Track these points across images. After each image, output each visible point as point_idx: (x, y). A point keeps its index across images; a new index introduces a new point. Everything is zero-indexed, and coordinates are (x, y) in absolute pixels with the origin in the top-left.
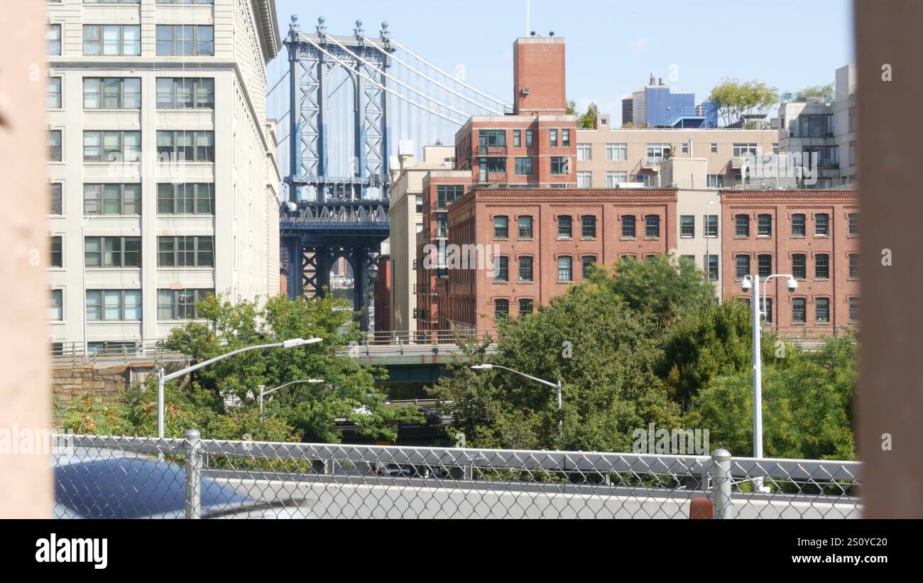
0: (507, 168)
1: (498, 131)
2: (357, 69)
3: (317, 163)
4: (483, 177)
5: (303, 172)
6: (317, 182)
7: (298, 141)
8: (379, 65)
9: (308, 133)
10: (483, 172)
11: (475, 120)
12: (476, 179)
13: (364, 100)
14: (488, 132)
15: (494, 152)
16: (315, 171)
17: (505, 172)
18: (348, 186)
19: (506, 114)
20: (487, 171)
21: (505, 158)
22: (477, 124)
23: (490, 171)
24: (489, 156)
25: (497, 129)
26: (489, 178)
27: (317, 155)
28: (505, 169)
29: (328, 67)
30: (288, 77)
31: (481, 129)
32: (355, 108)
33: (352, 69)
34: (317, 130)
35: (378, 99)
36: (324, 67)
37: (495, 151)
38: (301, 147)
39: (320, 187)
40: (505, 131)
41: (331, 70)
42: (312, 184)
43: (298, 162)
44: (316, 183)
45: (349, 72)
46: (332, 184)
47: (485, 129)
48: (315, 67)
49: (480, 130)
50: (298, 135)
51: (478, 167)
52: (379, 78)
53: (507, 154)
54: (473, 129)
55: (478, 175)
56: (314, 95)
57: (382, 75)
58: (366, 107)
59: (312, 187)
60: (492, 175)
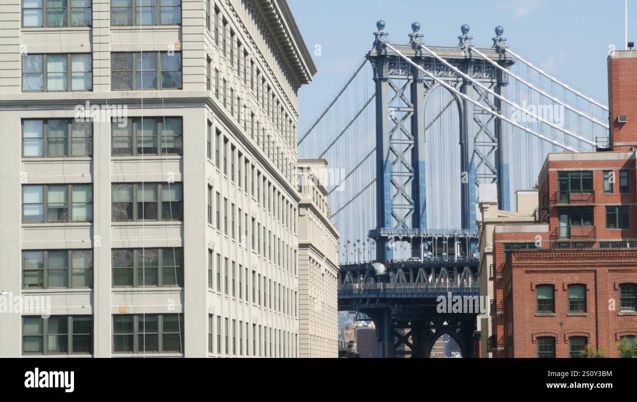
0: (595, 221)
1: (583, 172)
2: (463, 89)
3: (413, 212)
4: (563, 232)
5: (394, 223)
6: (411, 236)
7: (387, 183)
8: (493, 83)
9: (399, 174)
10: (563, 225)
11: (552, 158)
12: (554, 235)
13: (472, 128)
14: (570, 174)
15: (577, 199)
16: (409, 222)
17: (593, 225)
18: (451, 241)
19: (599, 150)
20: (569, 224)
21: (593, 207)
22: (556, 164)
23: (573, 224)
24: (571, 205)
25: (582, 169)
26: (572, 233)
27: (412, 201)
28: (592, 223)
29: (426, 86)
30: (373, 103)
31: (560, 170)
32: (461, 140)
33: (457, 91)
34: (411, 168)
35: (491, 127)
36: (420, 87)
37: (579, 198)
38: (391, 191)
39: (416, 243)
40: (591, 172)
41: (430, 91)
42: (405, 239)
43: (387, 211)
44: (410, 238)
45: (452, 93)
46: (430, 239)
47: (565, 169)
48: (408, 88)
49: (558, 172)
50: (387, 175)
51: (557, 219)
52: (491, 99)
53: (594, 201)
54: (550, 170)
55: (557, 229)
56: (407, 124)
57: (495, 97)
58: (475, 139)
59: (406, 242)
60: (576, 230)
